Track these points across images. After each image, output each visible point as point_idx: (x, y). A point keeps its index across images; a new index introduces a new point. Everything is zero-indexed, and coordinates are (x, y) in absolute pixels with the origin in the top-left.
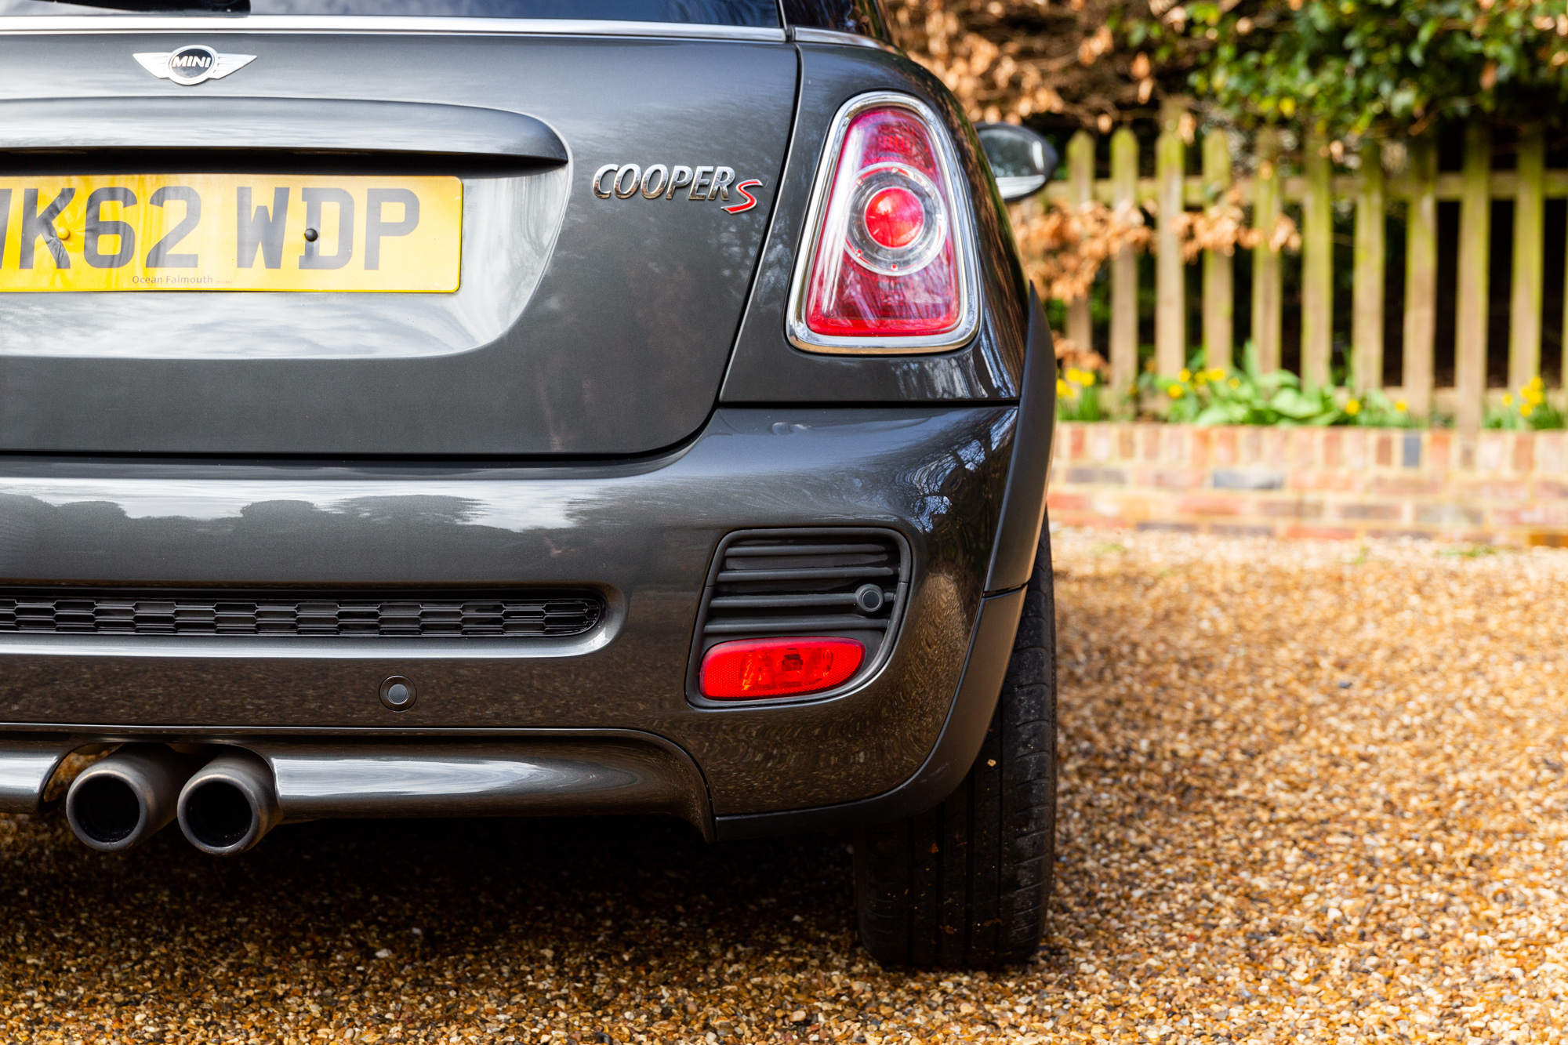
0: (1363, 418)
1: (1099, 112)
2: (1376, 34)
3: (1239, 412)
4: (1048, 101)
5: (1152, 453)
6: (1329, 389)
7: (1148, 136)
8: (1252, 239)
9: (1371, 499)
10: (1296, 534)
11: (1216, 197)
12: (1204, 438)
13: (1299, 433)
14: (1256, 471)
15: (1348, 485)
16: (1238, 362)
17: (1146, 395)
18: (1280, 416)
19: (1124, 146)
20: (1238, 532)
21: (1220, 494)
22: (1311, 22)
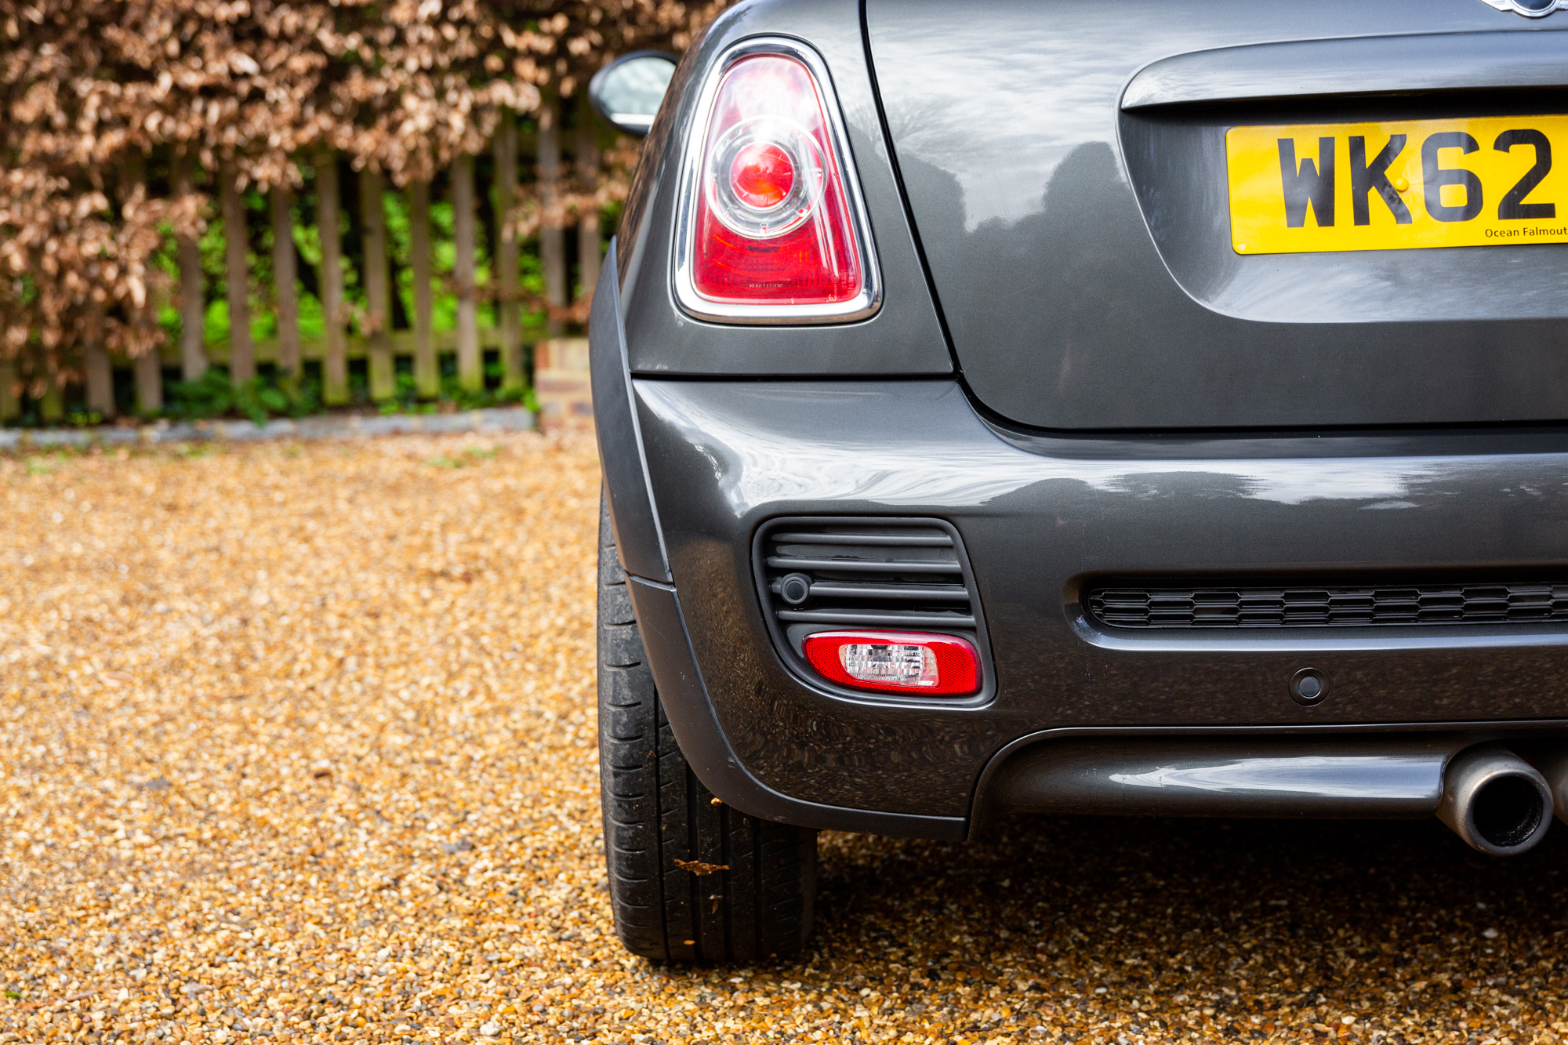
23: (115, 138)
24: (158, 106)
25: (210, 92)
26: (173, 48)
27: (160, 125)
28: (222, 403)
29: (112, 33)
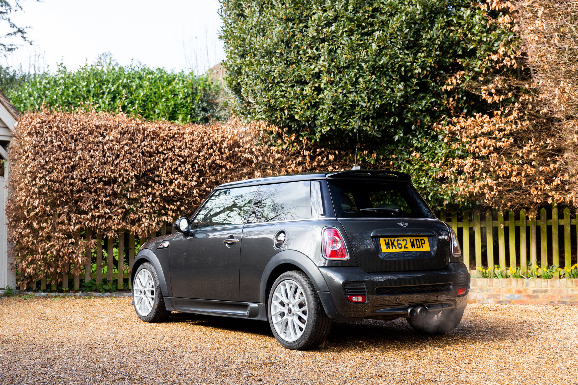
23: (78, 226)
24: (88, 219)
25: (99, 217)
26: (92, 207)
27: (88, 224)
28: (94, 288)
29: (79, 203)
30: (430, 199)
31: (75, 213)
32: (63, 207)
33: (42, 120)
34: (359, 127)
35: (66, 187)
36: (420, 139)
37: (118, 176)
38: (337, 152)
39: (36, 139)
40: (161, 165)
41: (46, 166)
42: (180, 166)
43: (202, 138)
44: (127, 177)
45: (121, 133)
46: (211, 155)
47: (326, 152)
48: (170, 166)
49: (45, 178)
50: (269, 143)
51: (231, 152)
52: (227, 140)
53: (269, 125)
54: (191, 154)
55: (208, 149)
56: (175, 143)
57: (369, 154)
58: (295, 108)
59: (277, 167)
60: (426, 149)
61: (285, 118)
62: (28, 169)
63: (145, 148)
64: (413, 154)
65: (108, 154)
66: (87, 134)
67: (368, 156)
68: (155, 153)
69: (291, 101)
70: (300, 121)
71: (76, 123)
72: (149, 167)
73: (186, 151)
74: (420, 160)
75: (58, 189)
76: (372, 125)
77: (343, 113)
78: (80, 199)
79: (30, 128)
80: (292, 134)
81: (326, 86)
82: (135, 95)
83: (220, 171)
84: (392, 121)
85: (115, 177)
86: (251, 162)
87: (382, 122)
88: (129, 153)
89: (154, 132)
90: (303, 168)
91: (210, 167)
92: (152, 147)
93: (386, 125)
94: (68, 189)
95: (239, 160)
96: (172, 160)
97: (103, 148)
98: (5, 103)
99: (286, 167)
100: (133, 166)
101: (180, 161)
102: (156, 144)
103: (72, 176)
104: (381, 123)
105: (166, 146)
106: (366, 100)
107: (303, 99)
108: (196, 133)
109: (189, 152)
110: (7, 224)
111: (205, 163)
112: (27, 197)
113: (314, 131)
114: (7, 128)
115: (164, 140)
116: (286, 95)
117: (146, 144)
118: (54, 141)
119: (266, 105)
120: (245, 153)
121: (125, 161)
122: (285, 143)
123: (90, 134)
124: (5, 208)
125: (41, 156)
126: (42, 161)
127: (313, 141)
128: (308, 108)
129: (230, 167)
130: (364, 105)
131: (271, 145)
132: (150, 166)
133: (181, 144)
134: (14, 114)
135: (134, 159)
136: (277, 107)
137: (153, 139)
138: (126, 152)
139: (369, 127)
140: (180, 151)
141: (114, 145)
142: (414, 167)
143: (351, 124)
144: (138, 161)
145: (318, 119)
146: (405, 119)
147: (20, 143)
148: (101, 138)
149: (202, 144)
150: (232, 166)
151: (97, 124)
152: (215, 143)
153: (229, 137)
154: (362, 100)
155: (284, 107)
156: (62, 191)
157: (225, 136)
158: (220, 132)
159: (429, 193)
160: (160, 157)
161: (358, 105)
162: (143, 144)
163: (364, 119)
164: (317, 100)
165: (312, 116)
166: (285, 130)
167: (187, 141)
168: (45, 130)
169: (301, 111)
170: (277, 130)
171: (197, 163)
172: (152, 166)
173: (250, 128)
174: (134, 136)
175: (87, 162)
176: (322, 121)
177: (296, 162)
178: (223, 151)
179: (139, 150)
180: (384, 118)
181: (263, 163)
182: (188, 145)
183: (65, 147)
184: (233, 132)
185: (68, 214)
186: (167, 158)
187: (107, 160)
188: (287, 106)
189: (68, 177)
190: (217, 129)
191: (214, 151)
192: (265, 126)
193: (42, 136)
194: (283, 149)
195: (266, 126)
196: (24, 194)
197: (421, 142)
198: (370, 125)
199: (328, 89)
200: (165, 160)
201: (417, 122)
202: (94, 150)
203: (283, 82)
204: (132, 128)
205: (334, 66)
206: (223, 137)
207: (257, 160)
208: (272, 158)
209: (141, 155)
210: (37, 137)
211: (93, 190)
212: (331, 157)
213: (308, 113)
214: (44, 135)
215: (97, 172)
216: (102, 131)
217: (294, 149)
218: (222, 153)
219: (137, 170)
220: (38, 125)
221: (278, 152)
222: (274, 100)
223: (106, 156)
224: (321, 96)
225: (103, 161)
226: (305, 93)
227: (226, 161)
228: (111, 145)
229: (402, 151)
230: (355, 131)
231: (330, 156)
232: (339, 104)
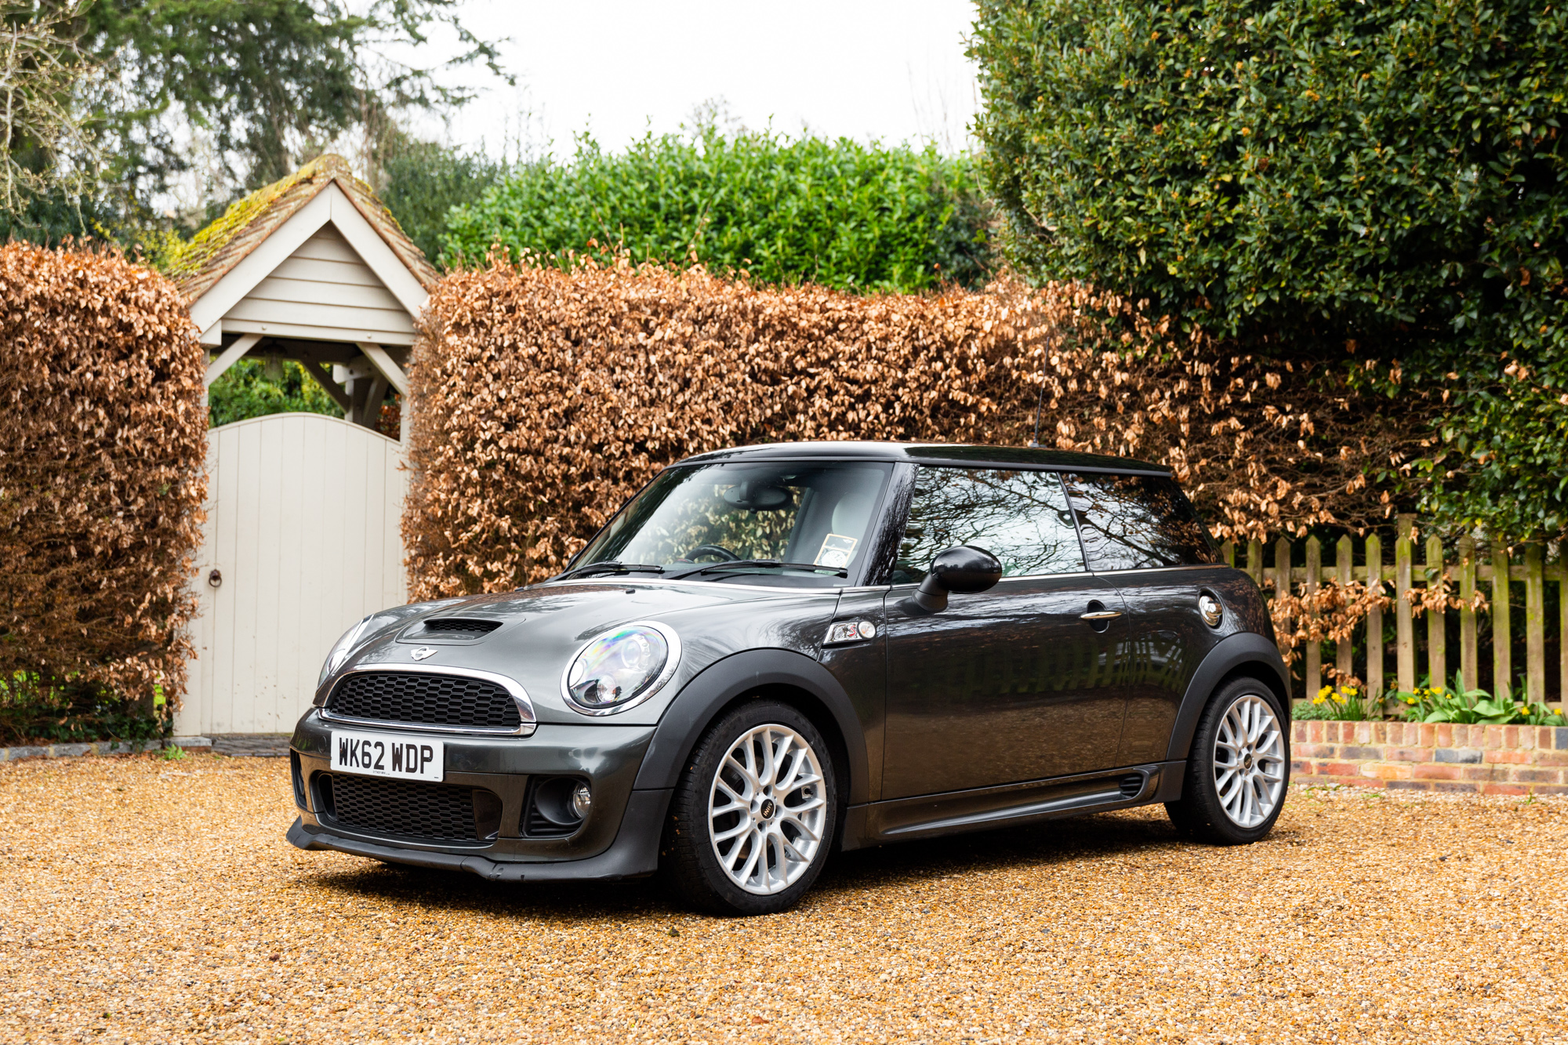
0: (1533, 718)
1: (1358, 525)
2: (1532, 482)
3: (1452, 714)
4: (1326, 517)
5: (1397, 739)
6: (1510, 701)
7: (1389, 538)
8: (1459, 604)
9: (1537, 769)
10: (1490, 790)
11: (1434, 577)
12: (1431, 730)
13: (1490, 727)
14: (1465, 751)
15: (1522, 760)
16: (1451, 684)
17: (1391, 704)
18: (1479, 717)
19: (1373, 544)
20: (1453, 789)
21: (1442, 764)
22: (1492, 473)
30: (1558, 497)
31: (574, 535)
32: (543, 519)
33: (490, 290)
34: (1350, 293)
35: (550, 466)
36: (1529, 326)
37: (686, 436)
38: (1289, 366)
39: (475, 341)
40: (801, 406)
41: (498, 412)
42: (852, 407)
43: (914, 330)
44: (711, 438)
45: (695, 322)
46: (937, 376)
47: (1257, 366)
48: (827, 408)
49: (496, 444)
50: (1098, 343)
51: (992, 367)
52: (981, 335)
53: (1096, 293)
54: (883, 374)
55: (930, 361)
56: (841, 346)
57: (1382, 369)
58: (1170, 245)
59: (1120, 408)
60: (1549, 353)
61: (1141, 273)
62: (455, 420)
63: (758, 360)
64: (1510, 369)
65: (661, 377)
66: (604, 324)
67: (1378, 376)
68: (785, 374)
69: (1158, 226)
70: (1183, 280)
71: (577, 296)
72: (769, 412)
73: (870, 367)
74: (1531, 385)
75: (529, 473)
76: (1385, 288)
77: (1300, 257)
78: (589, 496)
79: (459, 311)
80: (1161, 316)
81: (1252, 181)
82: (776, 214)
83: (962, 421)
84: (1445, 274)
85: (680, 441)
86: (1048, 395)
87: (1417, 277)
88: (715, 375)
89: (784, 318)
90: (1191, 412)
91: (935, 408)
92: (777, 357)
93: (1430, 286)
94: (556, 471)
95: (1014, 390)
96: (831, 393)
97: (647, 361)
98: (399, 248)
99: (1144, 409)
100: (727, 407)
101: (851, 396)
102: (787, 349)
103: (566, 437)
104: (1413, 283)
105: (815, 354)
106: (1368, 217)
107: (1189, 219)
108: (895, 318)
109: (876, 369)
110: (407, 564)
111: (921, 399)
112: (452, 491)
113: (1224, 307)
114: (403, 311)
115: (810, 337)
116: (1142, 208)
117: (761, 349)
118: (521, 345)
119: (1088, 237)
120: (1029, 369)
121: (705, 395)
122: (1143, 342)
123: (615, 324)
124: (401, 521)
125: (487, 385)
126: (489, 399)
127: (1221, 335)
128: (1204, 242)
129: (989, 409)
130: (1363, 231)
131: (1104, 348)
132: (771, 407)
133: (855, 348)
134: (422, 276)
135: (731, 389)
136: (1119, 242)
137: (780, 335)
138: (706, 371)
139: (1378, 293)
140: (852, 366)
141: (675, 354)
142: (1512, 403)
143: (1324, 286)
144: (741, 395)
145: (1232, 274)
146: (1485, 268)
147: (435, 352)
148: (642, 335)
149: (914, 347)
150: (994, 407)
151: (633, 295)
152: (950, 346)
153: (987, 327)
154: (1356, 215)
155: (1136, 241)
156: (541, 477)
157: (976, 325)
158: (964, 312)
159: (1558, 480)
160: (798, 384)
161: (1346, 232)
162: (752, 350)
163: (1364, 270)
164: (1230, 220)
165: (1216, 265)
166: (1140, 304)
167: (872, 339)
168: (498, 316)
169: (1184, 251)
170: (1119, 304)
171: (898, 398)
172: (777, 408)
173: (1045, 303)
174: (729, 328)
175: (605, 400)
176: (1243, 279)
177: (1172, 396)
178: (971, 366)
179: (742, 366)
180: (1422, 267)
181: (1081, 398)
182: (874, 352)
183: (547, 360)
184: (998, 313)
185: (556, 538)
186: (817, 387)
187: (659, 392)
188: (1144, 237)
189: (556, 440)
190: (956, 306)
191: (946, 367)
192: (1085, 296)
193: (489, 333)
194: (1135, 357)
195: (1090, 296)
196: (444, 486)
197: (1533, 336)
198: (1380, 289)
199: (1259, 188)
200: (811, 392)
201: (1520, 277)
202: (624, 368)
203: (1133, 172)
204: (725, 307)
205: (1276, 124)
206: (971, 327)
207: (1065, 389)
208: (1107, 385)
209: (748, 380)
210: (476, 335)
211: (621, 474)
212: (1272, 380)
213: (1205, 257)
214: (495, 330)
215: (630, 426)
216: (643, 317)
217: (1166, 357)
218: (967, 372)
219: (737, 420)
220: (478, 305)
221: (1121, 367)
222: (1108, 224)
223: (656, 383)
224: (1238, 209)
225: (647, 396)
226: (1193, 200)
227: (977, 392)
228: (668, 353)
229: (1479, 359)
230: (1337, 305)
231: (1268, 376)
232: (1290, 230)
